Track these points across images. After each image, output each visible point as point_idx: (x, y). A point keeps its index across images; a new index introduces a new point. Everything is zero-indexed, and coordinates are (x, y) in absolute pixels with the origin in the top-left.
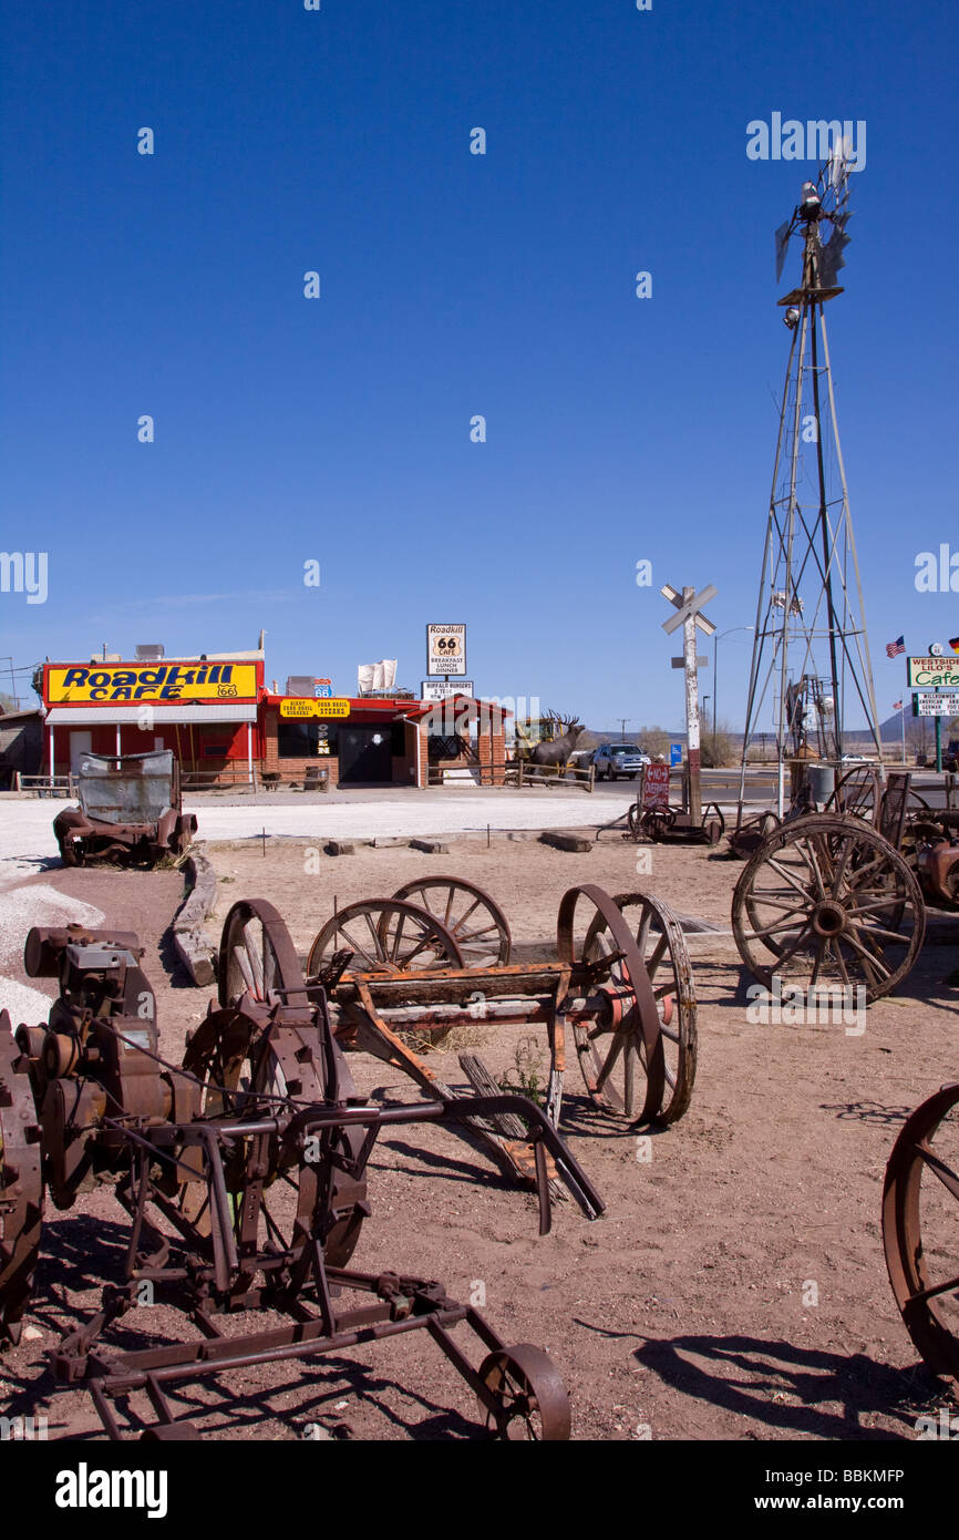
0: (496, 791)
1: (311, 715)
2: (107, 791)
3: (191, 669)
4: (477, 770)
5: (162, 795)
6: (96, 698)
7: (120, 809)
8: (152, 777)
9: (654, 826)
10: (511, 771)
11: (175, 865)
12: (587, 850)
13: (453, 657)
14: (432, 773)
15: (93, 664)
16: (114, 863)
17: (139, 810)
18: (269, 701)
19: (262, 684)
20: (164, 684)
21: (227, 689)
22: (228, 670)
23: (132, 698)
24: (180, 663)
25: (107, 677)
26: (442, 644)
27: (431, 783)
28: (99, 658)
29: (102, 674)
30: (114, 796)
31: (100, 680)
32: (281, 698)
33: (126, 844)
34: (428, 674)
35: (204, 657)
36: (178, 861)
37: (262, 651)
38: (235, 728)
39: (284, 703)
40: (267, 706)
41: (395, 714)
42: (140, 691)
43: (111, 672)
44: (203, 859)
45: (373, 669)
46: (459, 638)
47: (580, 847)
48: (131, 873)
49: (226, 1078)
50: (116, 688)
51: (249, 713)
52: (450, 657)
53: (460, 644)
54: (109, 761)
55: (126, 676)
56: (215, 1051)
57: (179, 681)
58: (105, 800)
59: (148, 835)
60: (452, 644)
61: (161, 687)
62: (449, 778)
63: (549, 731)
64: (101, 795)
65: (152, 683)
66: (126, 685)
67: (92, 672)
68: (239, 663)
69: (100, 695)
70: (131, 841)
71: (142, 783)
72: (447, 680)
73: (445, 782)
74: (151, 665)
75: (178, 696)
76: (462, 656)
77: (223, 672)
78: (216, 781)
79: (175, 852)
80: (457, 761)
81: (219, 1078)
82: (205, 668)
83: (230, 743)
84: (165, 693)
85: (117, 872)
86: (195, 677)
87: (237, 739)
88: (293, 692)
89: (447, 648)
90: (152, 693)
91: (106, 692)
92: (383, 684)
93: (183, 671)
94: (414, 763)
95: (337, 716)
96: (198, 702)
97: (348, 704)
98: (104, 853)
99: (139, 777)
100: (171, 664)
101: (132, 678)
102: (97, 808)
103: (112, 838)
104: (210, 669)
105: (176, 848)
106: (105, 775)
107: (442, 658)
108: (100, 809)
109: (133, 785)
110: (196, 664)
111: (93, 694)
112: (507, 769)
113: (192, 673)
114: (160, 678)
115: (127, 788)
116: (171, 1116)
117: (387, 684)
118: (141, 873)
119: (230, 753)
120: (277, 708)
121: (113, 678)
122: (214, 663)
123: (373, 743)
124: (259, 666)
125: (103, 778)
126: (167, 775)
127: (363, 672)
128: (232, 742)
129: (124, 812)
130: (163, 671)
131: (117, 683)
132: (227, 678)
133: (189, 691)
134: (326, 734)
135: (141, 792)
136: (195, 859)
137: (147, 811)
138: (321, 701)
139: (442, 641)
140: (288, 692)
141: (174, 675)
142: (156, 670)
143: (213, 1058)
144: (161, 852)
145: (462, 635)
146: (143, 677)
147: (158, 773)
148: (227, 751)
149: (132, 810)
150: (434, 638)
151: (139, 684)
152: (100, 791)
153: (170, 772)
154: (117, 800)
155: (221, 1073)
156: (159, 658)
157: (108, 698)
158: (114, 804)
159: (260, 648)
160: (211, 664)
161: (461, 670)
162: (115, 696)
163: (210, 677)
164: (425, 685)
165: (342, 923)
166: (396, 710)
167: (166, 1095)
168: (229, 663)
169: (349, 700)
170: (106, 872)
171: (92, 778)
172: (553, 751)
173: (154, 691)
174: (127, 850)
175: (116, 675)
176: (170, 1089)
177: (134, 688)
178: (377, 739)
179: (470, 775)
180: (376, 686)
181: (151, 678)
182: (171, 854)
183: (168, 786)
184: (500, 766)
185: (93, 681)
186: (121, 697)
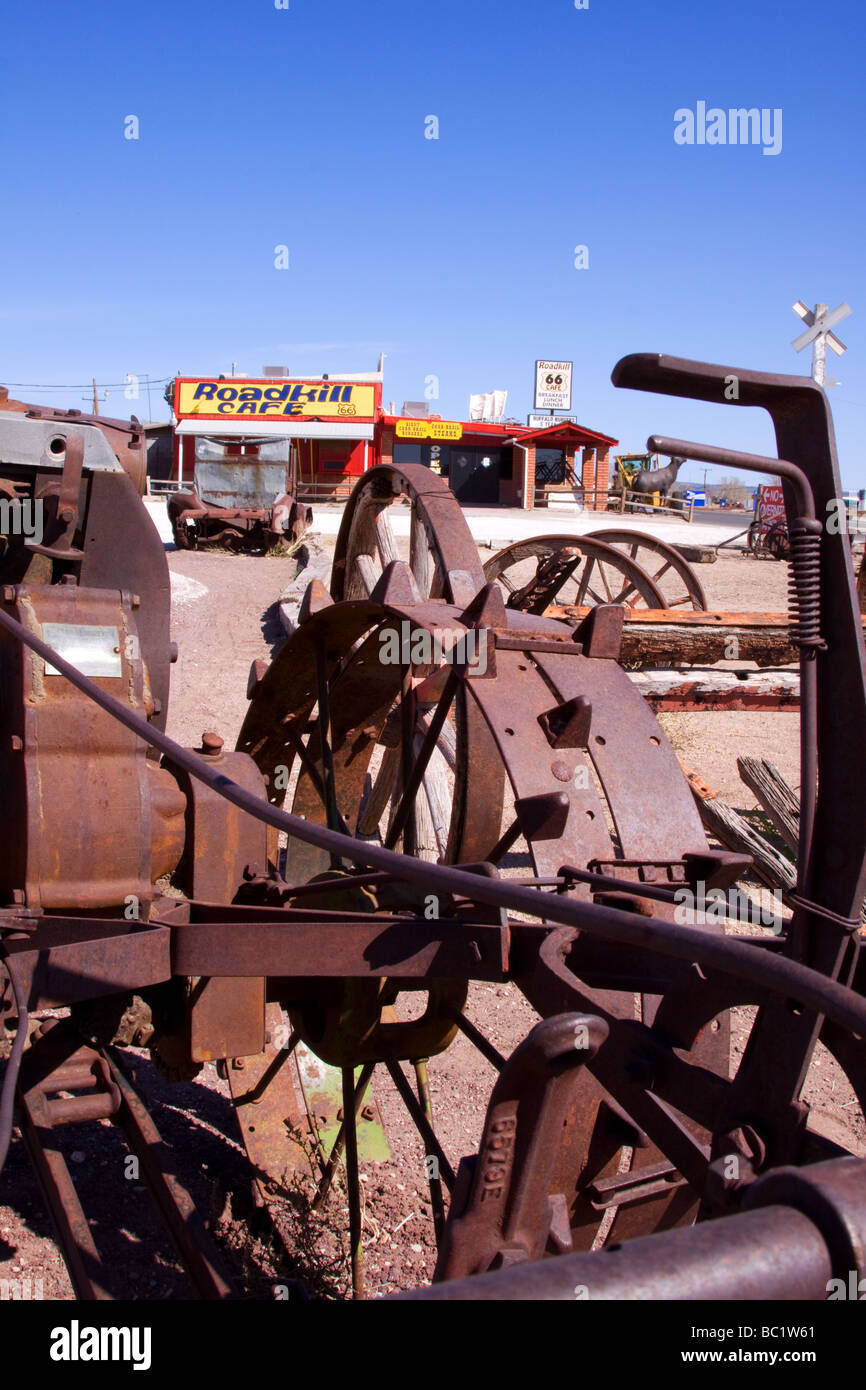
0: (599, 516)
1: (425, 437)
2: (221, 475)
3: (313, 388)
4: (581, 495)
5: (278, 482)
6: (223, 412)
7: (235, 494)
8: (269, 463)
9: (777, 543)
10: (612, 498)
11: (289, 552)
12: (711, 561)
13: (559, 393)
14: (538, 496)
15: (222, 379)
16: (227, 548)
17: (254, 496)
18: (386, 420)
19: (380, 405)
20: (288, 401)
21: (346, 408)
22: (348, 390)
23: (257, 413)
24: (303, 382)
25: (234, 393)
26: (549, 379)
27: (537, 505)
28: (228, 375)
29: (230, 389)
30: (229, 481)
31: (228, 395)
32: (397, 419)
33: (239, 530)
34: (535, 408)
35: (326, 377)
36: (291, 548)
37: (381, 373)
38: (354, 444)
39: (400, 425)
40: (384, 427)
41: (505, 439)
42: (264, 407)
43: (238, 387)
44: (316, 547)
45: (484, 398)
46: (566, 374)
47: (705, 558)
48: (242, 557)
49: (337, 775)
50: (242, 403)
51: (366, 432)
52: (557, 392)
53: (566, 381)
54: (226, 445)
55: (252, 392)
56: (315, 712)
57: (302, 399)
58: (219, 484)
59: (262, 520)
60: (559, 380)
61: (284, 404)
62: (553, 501)
63: (646, 467)
64: (217, 480)
65: (277, 399)
66: (252, 399)
67: (221, 387)
68: (358, 384)
69: (227, 408)
70: (245, 527)
71: (258, 469)
72: (552, 413)
73: (550, 504)
74: (276, 382)
75: (300, 412)
76: (568, 392)
77: (343, 392)
78: (333, 494)
79: (289, 539)
80: (561, 485)
81: (323, 773)
82: (326, 387)
83: (347, 459)
84: (288, 410)
85: (228, 556)
86: (317, 395)
87: (354, 455)
88: (409, 413)
89: (554, 384)
90: (275, 408)
91: (232, 406)
92: (493, 414)
93: (306, 389)
94: (520, 486)
95: (450, 438)
96: (319, 419)
97: (460, 427)
98: (216, 537)
99: (256, 463)
100: (294, 382)
101: (257, 394)
102: (212, 492)
103: (225, 523)
104: (331, 388)
105: (290, 535)
106: (221, 459)
107: (548, 392)
108: (215, 494)
109: (249, 470)
110: (319, 383)
111: (221, 408)
112: (610, 495)
113: (314, 391)
114: (283, 395)
115: (242, 473)
116: (183, 878)
117: (497, 413)
118: (254, 558)
119: (347, 468)
120: (393, 428)
121: (240, 394)
122: (335, 383)
123: (482, 466)
124: (377, 387)
125: (219, 462)
126: (283, 462)
127: (475, 401)
128: (350, 459)
129: (239, 499)
130: (287, 389)
131: (243, 397)
132: (346, 398)
133: (311, 408)
134: (438, 455)
135: (257, 478)
136: (308, 547)
137: (262, 497)
138: (435, 423)
139: (549, 377)
140: (403, 413)
141: (297, 393)
142: (280, 387)
143: (311, 727)
144: (274, 538)
145: (568, 372)
146: (268, 394)
147: (274, 460)
148: (344, 467)
149: (247, 496)
150: (542, 373)
151: (264, 400)
152: (215, 475)
153: (287, 459)
154: (232, 484)
155: (328, 764)
156: (284, 378)
157: (234, 412)
158: (229, 490)
159: (379, 370)
160: (332, 383)
161: (566, 405)
162: (241, 410)
163: (332, 396)
164: (532, 417)
165: (504, 567)
166: (505, 436)
167: (168, 814)
168: (349, 383)
169: (462, 423)
170: (217, 556)
171: (207, 462)
172: (655, 480)
173: (277, 407)
174: (240, 536)
175: (243, 390)
176: (182, 797)
177: (259, 404)
178: (486, 462)
179: (574, 500)
180: (486, 415)
181: (275, 395)
182: (285, 541)
183: (284, 473)
184: (602, 492)
185: (221, 395)
186: (247, 412)
